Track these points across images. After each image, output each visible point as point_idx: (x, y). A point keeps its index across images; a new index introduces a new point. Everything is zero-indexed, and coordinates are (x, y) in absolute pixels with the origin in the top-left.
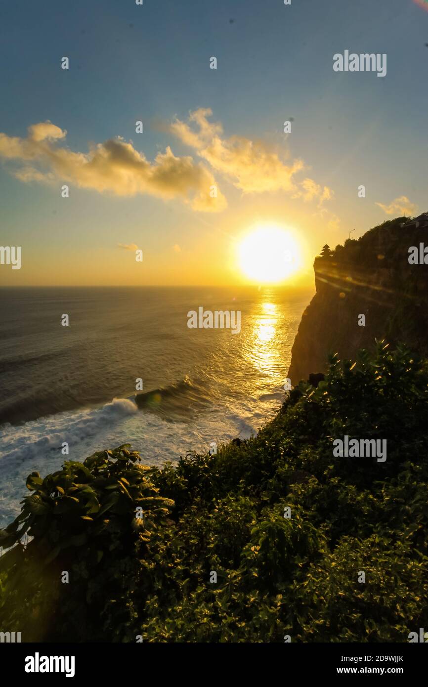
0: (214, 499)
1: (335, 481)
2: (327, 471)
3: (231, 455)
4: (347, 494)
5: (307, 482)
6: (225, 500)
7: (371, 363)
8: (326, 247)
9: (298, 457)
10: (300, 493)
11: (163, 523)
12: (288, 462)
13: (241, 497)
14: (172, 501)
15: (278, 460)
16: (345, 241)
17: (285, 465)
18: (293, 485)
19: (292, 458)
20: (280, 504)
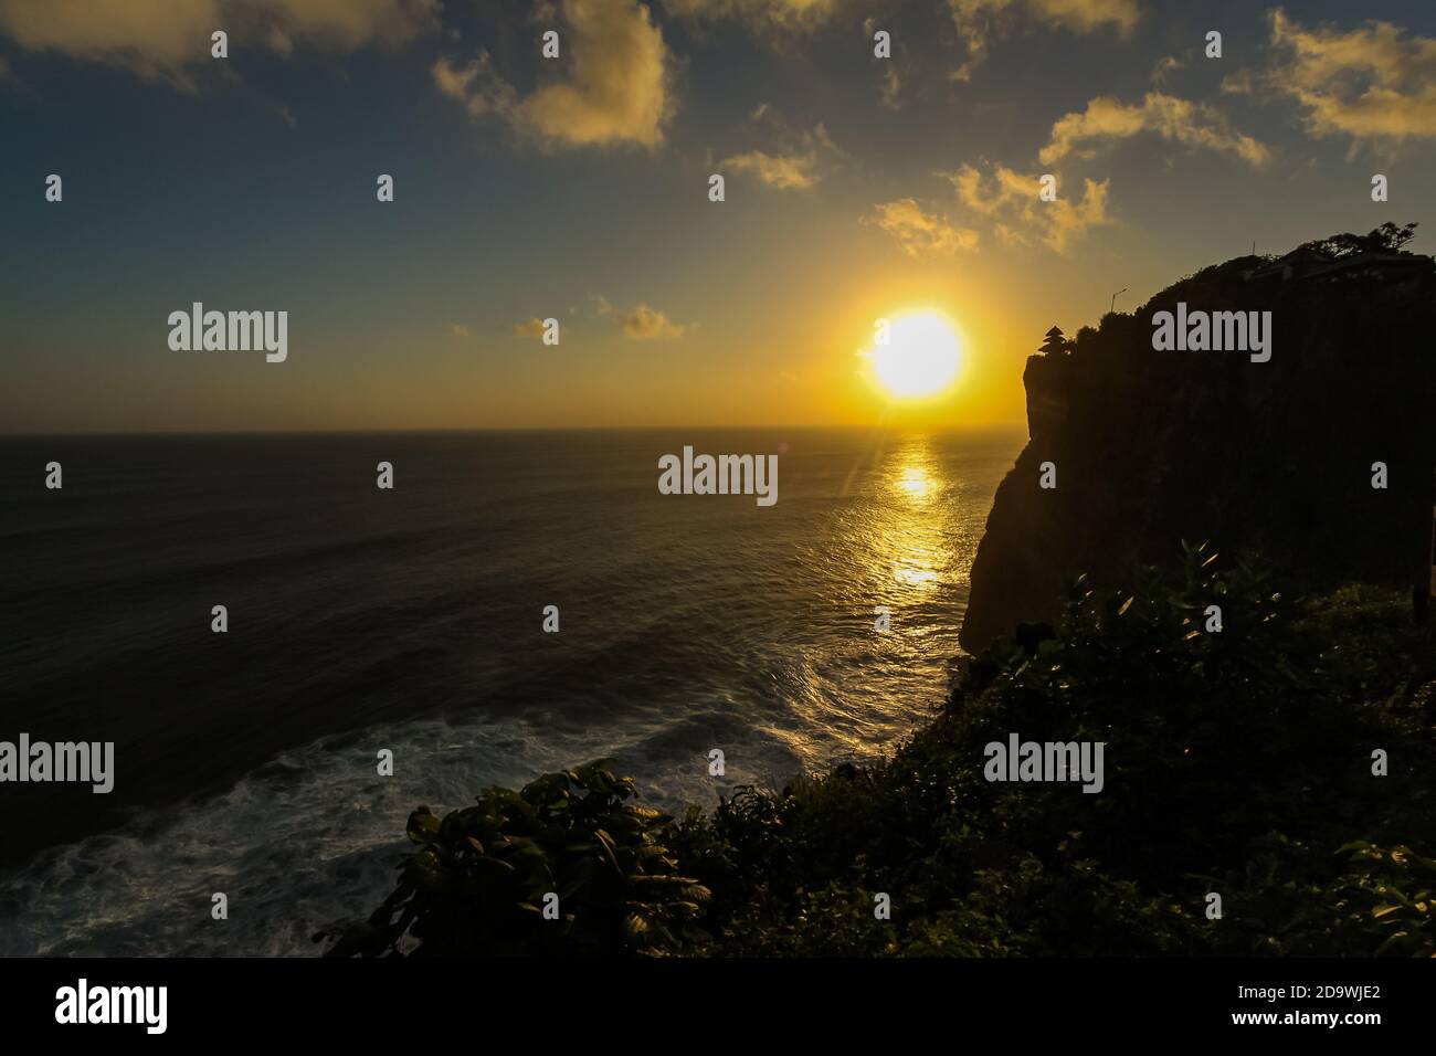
0: (800, 890)
1: (1084, 867)
2: (1065, 842)
3: (833, 799)
4: (1115, 901)
5: (1017, 869)
6: (822, 893)
7: (1171, 600)
8: (1055, 334)
9: (994, 810)
10: (998, 892)
11: (686, 934)
12: (970, 822)
13: (861, 891)
14: (706, 891)
15: (945, 816)
16: (1101, 317)
17: (960, 827)
18: (981, 873)
19: (978, 812)
20: (954, 911)
